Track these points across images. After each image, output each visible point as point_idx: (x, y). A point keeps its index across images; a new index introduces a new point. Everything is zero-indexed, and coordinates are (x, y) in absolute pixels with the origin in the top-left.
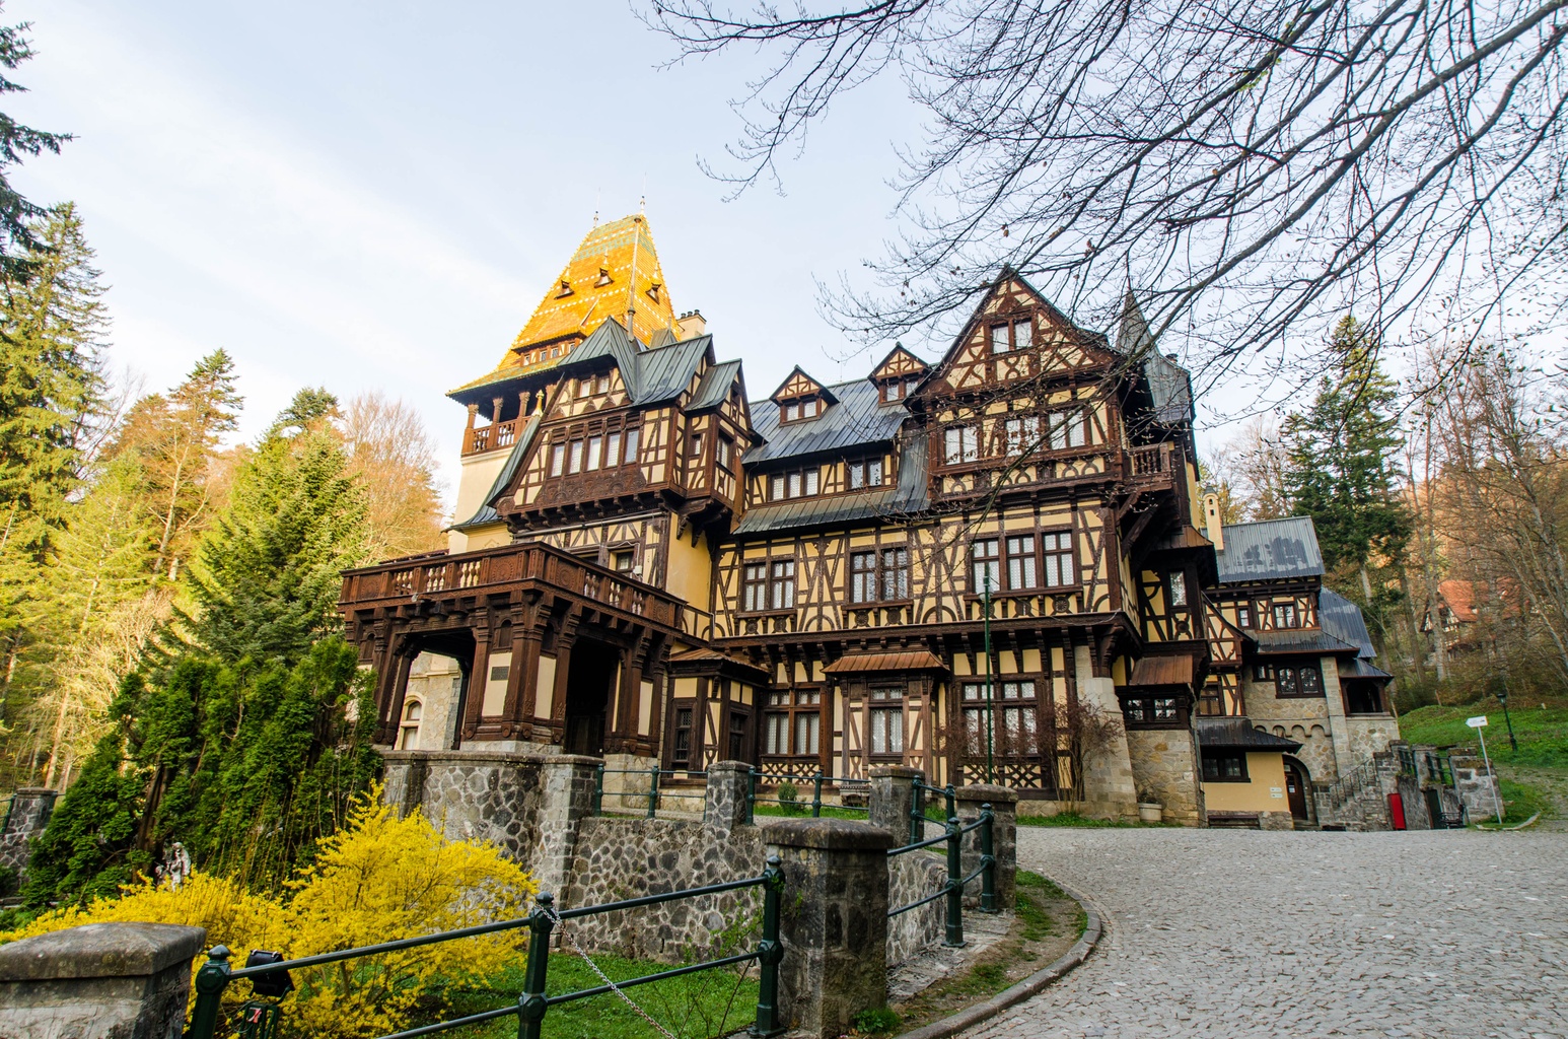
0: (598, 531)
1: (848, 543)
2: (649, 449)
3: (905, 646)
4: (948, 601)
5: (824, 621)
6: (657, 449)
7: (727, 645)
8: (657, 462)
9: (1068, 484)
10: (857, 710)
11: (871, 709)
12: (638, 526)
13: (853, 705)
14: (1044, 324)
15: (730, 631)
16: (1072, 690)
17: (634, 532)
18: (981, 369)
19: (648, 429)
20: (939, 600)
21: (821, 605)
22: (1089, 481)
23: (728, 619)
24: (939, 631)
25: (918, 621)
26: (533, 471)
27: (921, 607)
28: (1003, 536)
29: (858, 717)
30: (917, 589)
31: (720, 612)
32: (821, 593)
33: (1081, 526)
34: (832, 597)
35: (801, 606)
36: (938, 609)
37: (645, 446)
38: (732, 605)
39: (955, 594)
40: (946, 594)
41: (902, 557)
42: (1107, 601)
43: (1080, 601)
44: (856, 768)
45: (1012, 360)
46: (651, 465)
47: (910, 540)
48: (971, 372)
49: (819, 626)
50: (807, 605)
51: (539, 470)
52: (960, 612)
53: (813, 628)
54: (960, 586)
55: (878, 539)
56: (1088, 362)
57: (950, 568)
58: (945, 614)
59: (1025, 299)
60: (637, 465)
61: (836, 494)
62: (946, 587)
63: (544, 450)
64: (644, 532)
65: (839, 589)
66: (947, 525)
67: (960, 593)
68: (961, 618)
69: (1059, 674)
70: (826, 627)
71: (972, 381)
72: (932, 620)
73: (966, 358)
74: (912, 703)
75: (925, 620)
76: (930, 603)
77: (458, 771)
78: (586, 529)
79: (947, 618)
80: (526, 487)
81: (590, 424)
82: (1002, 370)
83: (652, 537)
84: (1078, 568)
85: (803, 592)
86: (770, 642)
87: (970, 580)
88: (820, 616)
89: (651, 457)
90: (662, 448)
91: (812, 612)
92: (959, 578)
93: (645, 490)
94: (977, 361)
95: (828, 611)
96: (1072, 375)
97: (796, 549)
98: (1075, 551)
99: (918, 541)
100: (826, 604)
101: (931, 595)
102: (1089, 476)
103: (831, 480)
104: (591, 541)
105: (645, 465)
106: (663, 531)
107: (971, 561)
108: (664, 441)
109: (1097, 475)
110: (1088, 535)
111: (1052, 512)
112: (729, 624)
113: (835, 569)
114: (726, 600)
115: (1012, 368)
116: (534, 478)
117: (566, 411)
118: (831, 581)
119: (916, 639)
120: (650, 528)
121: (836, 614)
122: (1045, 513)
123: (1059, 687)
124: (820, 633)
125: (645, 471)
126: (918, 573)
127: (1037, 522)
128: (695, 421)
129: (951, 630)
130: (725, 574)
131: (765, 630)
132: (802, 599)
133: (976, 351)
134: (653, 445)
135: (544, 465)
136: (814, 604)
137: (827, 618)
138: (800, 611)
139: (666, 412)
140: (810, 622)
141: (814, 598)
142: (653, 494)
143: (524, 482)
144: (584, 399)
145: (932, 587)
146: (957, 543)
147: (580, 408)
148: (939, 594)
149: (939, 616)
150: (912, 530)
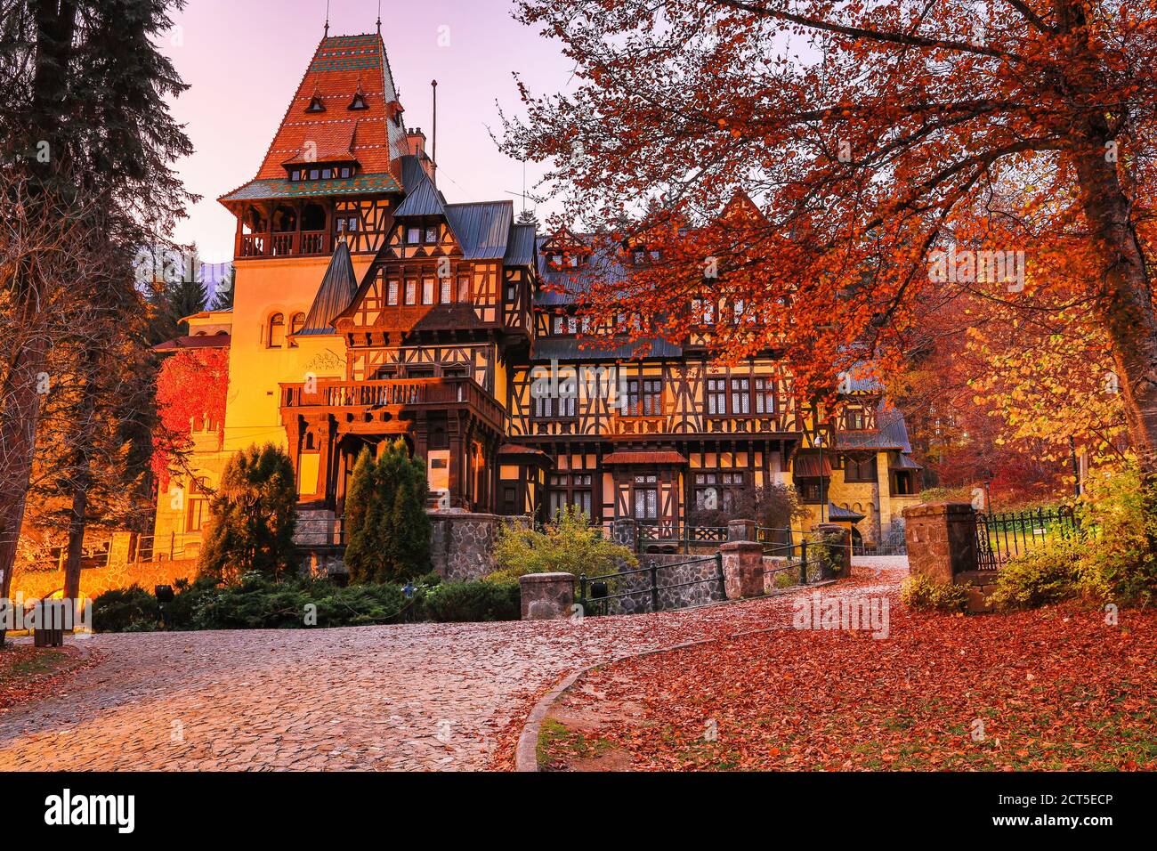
0: (432, 353)
2: (480, 295)
3: (659, 448)
4: (691, 419)
5: (600, 427)
6: (487, 295)
7: (524, 441)
8: (487, 306)
10: (625, 489)
11: (635, 489)
12: (468, 352)
13: (622, 486)
15: (525, 431)
16: (766, 478)
17: (465, 356)
19: (478, 279)
20: (685, 418)
21: (597, 415)
23: (523, 422)
24: (684, 438)
25: (670, 430)
26: (372, 299)
27: (672, 422)
28: (729, 378)
29: (626, 494)
30: (669, 410)
31: (516, 416)
32: (597, 407)
33: (779, 375)
34: (607, 411)
35: (582, 415)
36: (684, 424)
37: (476, 291)
38: (526, 412)
39: (696, 415)
40: (690, 414)
41: (657, 386)
42: (794, 425)
43: (778, 424)
46: (483, 308)
47: (664, 374)
49: (597, 431)
50: (587, 415)
51: (377, 299)
52: (699, 426)
53: (592, 432)
54: (700, 409)
55: (640, 372)
57: (692, 396)
60: (470, 306)
61: (605, 335)
62: (690, 409)
63: (379, 282)
64: (473, 357)
66: (691, 366)
67: (699, 414)
68: (700, 430)
69: (758, 469)
70: (602, 432)
72: (679, 431)
74: (664, 486)
75: (675, 431)
76: (679, 419)
77: (470, 525)
78: (420, 350)
79: (690, 430)
80: (365, 311)
81: (423, 267)
83: (481, 361)
84: (776, 403)
85: (584, 406)
86: (558, 440)
87: (706, 405)
88: (597, 424)
89: (482, 301)
90: (492, 295)
91: (591, 421)
92: (699, 404)
93: (479, 327)
95: (603, 420)
98: (774, 392)
99: (670, 376)
100: (602, 415)
101: (679, 414)
103: (602, 324)
104: (425, 360)
105: (477, 307)
106: (489, 357)
107: (707, 393)
108: (492, 290)
110: (784, 382)
111: (762, 365)
112: (524, 425)
114: (520, 408)
116: (371, 305)
117: (398, 252)
119: (668, 443)
120: (478, 355)
121: (609, 423)
122: (757, 365)
123: (759, 476)
124: (597, 436)
125: (478, 311)
126: (670, 398)
127: (751, 370)
128: (509, 274)
129: (693, 438)
130: (518, 388)
131: (554, 431)
132: (583, 411)
134: (484, 291)
135: (380, 295)
136: (592, 415)
137: (603, 426)
138: (582, 419)
139: (493, 267)
140: (590, 427)
141: (593, 411)
142: (486, 330)
143: (361, 307)
144: (414, 245)
145: (680, 409)
146: (697, 380)
147: (410, 253)
148: (685, 414)
149: (684, 429)
150: (666, 368)
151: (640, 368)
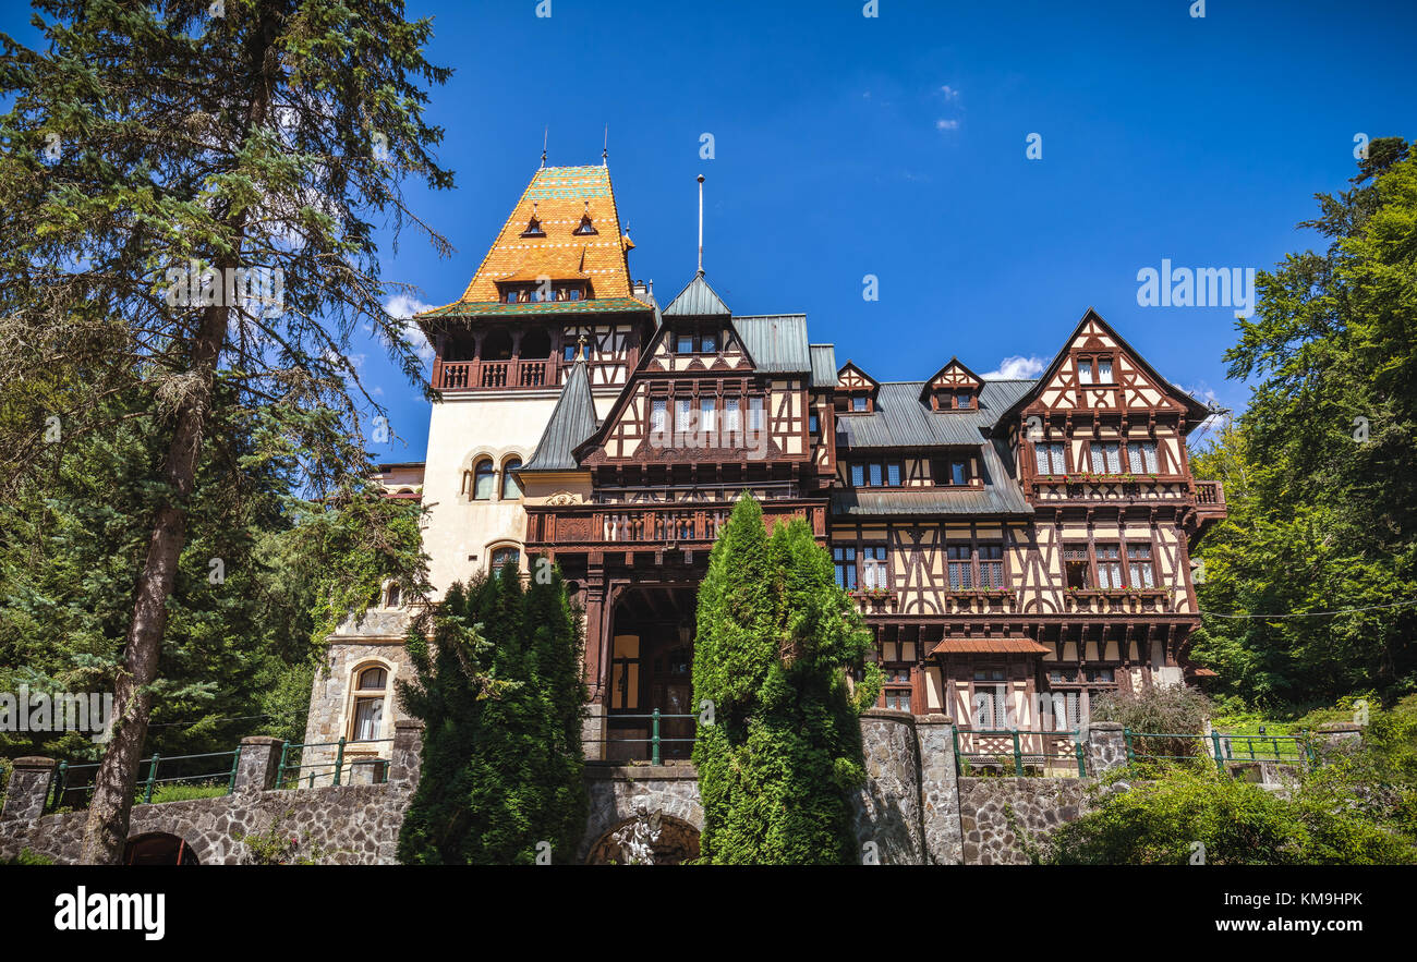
1: (943, 536)
2: (779, 420)
3: (1007, 634)
4: (1047, 595)
5: (926, 605)
6: (790, 420)
8: (791, 433)
9: (1151, 504)
10: (962, 688)
11: (977, 687)
13: (959, 684)
14: (1125, 366)
16: (1147, 679)
18: (1071, 395)
19: (776, 398)
20: (1038, 593)
21: (920, 589)
22: (1169, 504)
24: (1040, 621)
25: (1020, 611)
26: (630, 423)
27: (1022, 598)
28: (1092, 544)
29: (965, 695)
30: (1017, 582)
32: (919, 579)
33: (1159, 540)
34: (932, 583)
35: (900, 589)
36: (1038, 601)
37: (775, 414)
39: (1053, 590)
40: (1045, 588)
41: (997, 552)
42: (1186, 604)
43: (1165, 603)
44: (966, 742)
45: (1100, 393)
46: (784, 436)
47: (1005, 538)
48: (1062, 396)
49: (921, 609)
50: (906, 589)
51: (637, 422)
52: (1059, 605)
53: (915, 610)
55: (974, 534)
56: (1165, 404)
57: (1046, 566)
58: (1045, 605)
59: (1108, 342)
61: (922, 488)
62: (1044, 582)
65: (938, 577)
66: (1041, 529)
67: (1058, 588)
68: (1061, 610)
69: (1135, 664)
70: (928, 610)
71: (1063, 404)
72: (1033, 610)
73: (1056, 383)
74: (1019, 685)
75: (1026, 611)
76: (1030, 596)
79: (1047, 610)
80: (621, 438)
81: (701, 383)
82: (1091, 399)
84: (1158, 577)
85: (900, 576)
87: (1065, 577)
88: (921, 601)
89: (783, 427)
90: (796, 420)
91: (912, 596)
92: (1056, 576)
93: (780, 460)
94: (1067, 387)
95: (929, 596)
96: (1153, 413)
97: (890, 536)
98: (1154, 562)
99: (1014, 539)
100: (926, 589)
101: (1031, 588)
102: (1168, 500)
103: (917, 474)
105: (777, 434)
107: (1064, 562)
108: (797, 413)
109: (1175, 500)
110: (1166, 548)
111: (1134, 527)
113: (932, 558)
115: (1101, 399)
116: (630, 430)
117: (665, 364)
118: (929, 568)
119: (1016, 628)
121: (937, 599)
122: (1127, 527)
123: (1137, 675)
124: (922, 616)
125: (778, 441)
126: (1016, 568)
127: (1121, 534)
128: (811, 399)
129: (1053, 621)
131: (866, 609)
132: (900, 583)
133: (1067, 378)
134: (785, 415)
135: (641, 418)
136: (913, 589)
137: (929, 603)
138: (900, 594)
139: (796, 385)
140: (911, 605)
141: (913, 583)
142: (790, 464)
143: (616, 432)
144: (687, 355)
145: (1030, 582)
146: (1050, 545)
147: (682, 364)
148: (1038, 589)
149: (1039, 608)
150: (1006, 529)
151: (973, 529)
